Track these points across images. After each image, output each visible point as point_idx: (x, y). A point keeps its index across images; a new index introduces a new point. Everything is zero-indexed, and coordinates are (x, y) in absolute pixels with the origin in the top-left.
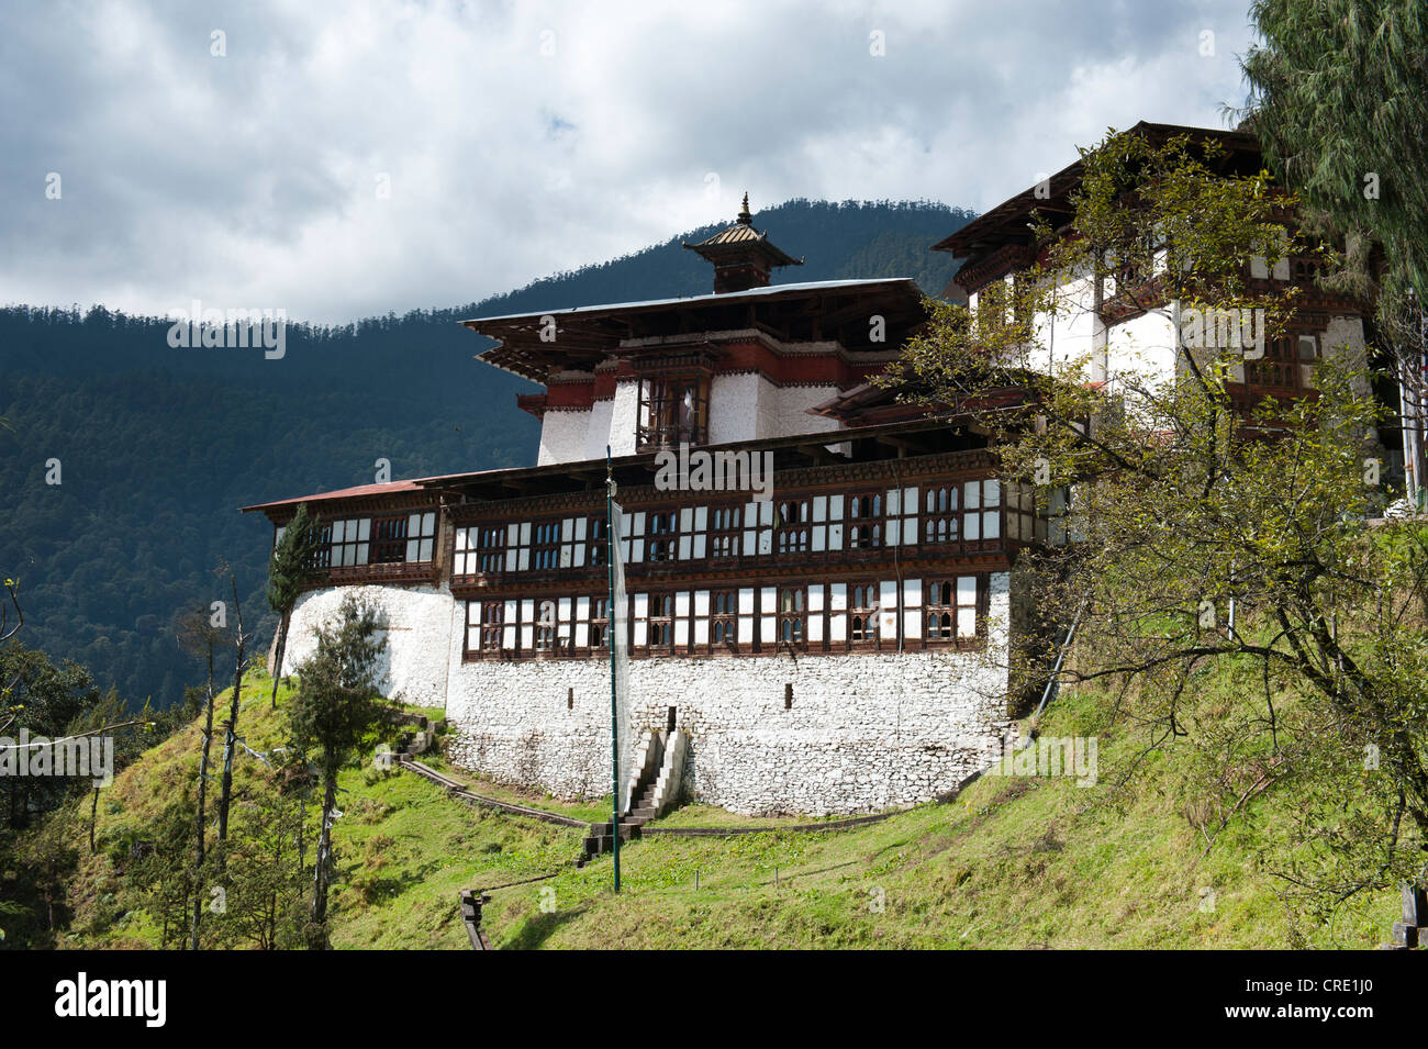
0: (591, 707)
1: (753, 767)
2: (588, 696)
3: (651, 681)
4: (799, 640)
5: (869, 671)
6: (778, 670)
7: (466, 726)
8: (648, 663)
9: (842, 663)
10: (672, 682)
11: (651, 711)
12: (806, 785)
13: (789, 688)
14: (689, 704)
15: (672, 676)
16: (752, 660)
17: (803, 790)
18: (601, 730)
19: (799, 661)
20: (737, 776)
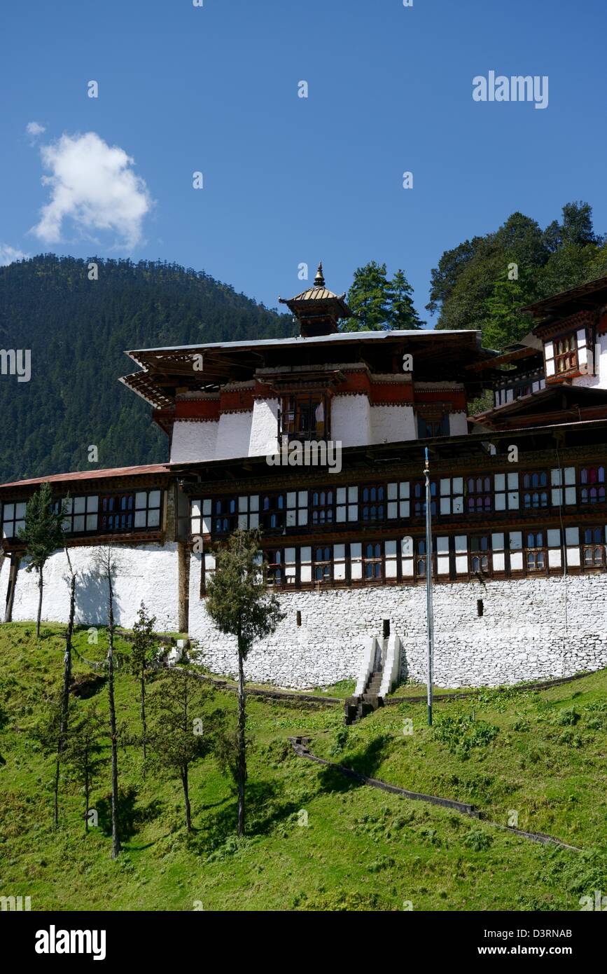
0: (317, 623)
1: (456, 656)
2: (314, 616)
3: (366, 603)
4: (486, 571)
5: (542, 589)
6: (470, 592)
7: (208, 642)
8: (364, 591)
9: (520, 584)
10: (385, 603)
11: (368, 624)
12: (499, 665)
13: (480, 604)
14: (400, 617)
15: (385, 599)
16: (449, 585)
17: (498, 669)
18: (327, 639)
19: (487, 585)
20: (443, 663)
